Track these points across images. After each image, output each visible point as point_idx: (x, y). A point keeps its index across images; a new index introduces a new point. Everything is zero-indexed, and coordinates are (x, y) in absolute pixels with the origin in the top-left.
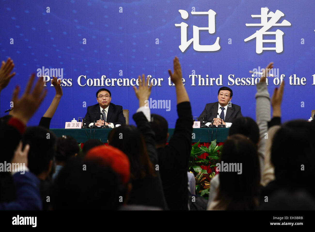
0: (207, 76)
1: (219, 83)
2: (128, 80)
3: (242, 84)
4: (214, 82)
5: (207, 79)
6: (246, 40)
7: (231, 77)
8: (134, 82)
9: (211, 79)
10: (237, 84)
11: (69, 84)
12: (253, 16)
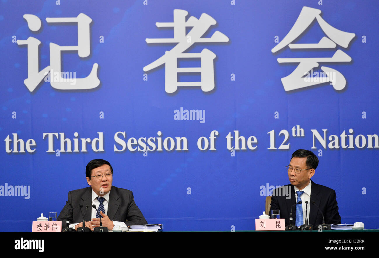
0: (76, 134)
1: (97, 147)
3: (139, 149)
4: (88, 145)
5: (76, 141)
6: (146, 69)
7: (120, 136)
9: (84, 141)
10: (131, 149)
12: (159, 25)
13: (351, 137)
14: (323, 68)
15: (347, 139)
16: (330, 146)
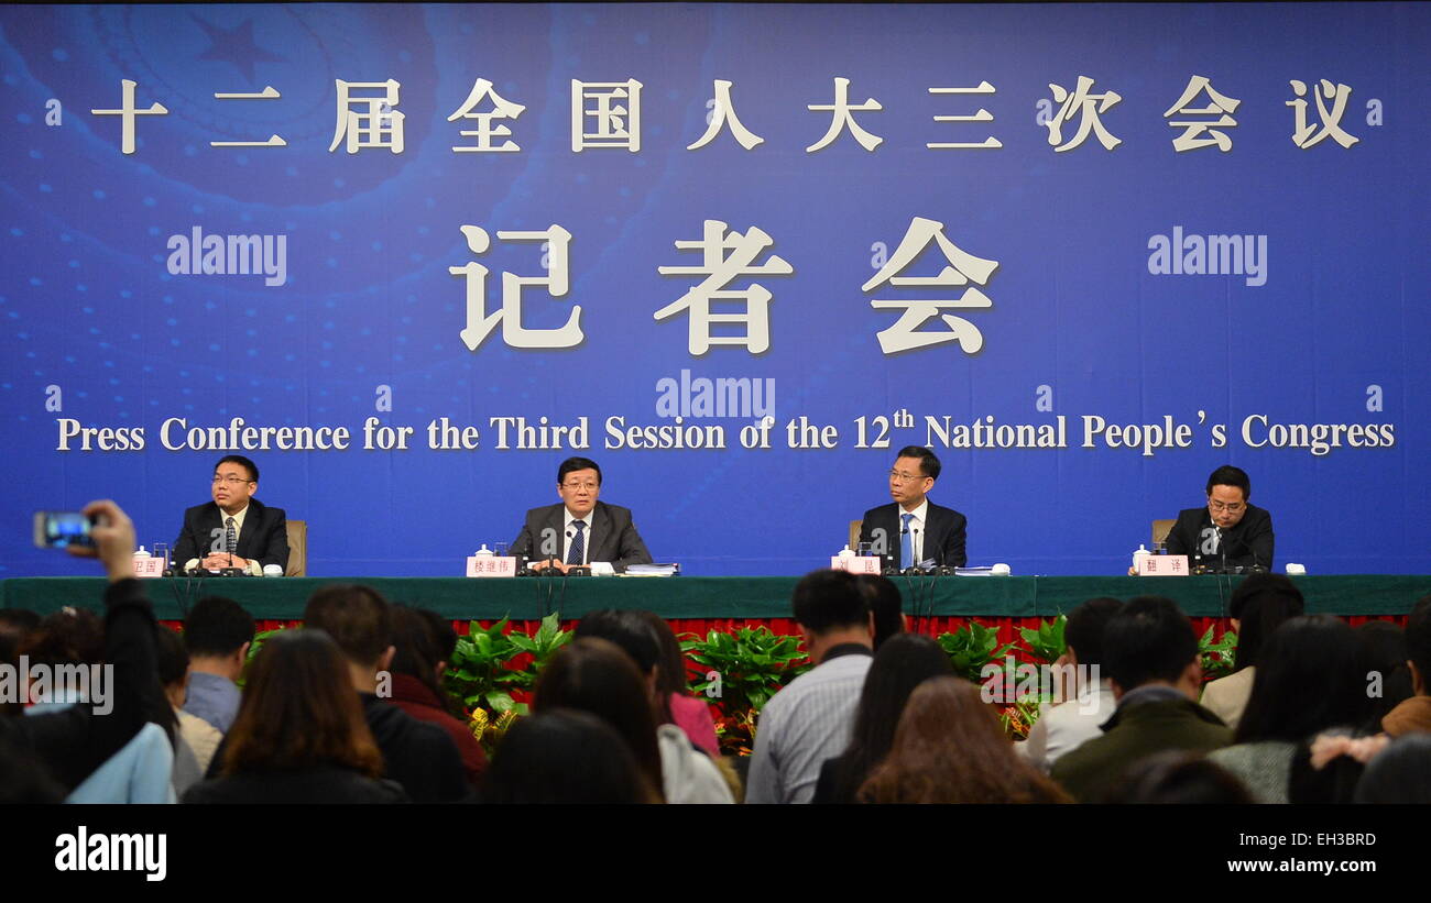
0: (544, 420)
1: (578, 441)
2: (309, 431)
3: (646, 445)
4: (564, 438)
5: (544, 431)
6: (659, 315)
7: (615, 423)
8: (327, 439)
9: (556, 431)
10: (632, 445)
11: (137, 445)
12: (680, 244)
13: (990, 429)
14: (945, 317)
15: (984, 433)
16: (956, 443)
